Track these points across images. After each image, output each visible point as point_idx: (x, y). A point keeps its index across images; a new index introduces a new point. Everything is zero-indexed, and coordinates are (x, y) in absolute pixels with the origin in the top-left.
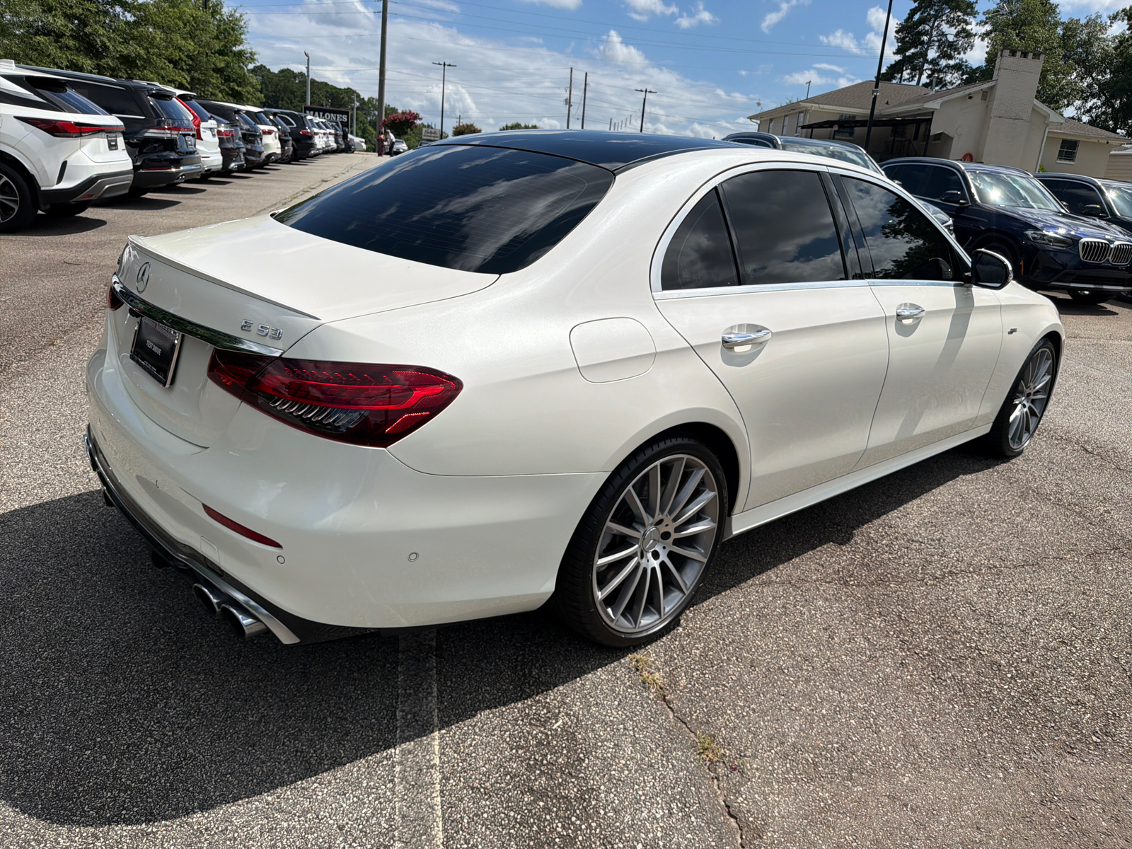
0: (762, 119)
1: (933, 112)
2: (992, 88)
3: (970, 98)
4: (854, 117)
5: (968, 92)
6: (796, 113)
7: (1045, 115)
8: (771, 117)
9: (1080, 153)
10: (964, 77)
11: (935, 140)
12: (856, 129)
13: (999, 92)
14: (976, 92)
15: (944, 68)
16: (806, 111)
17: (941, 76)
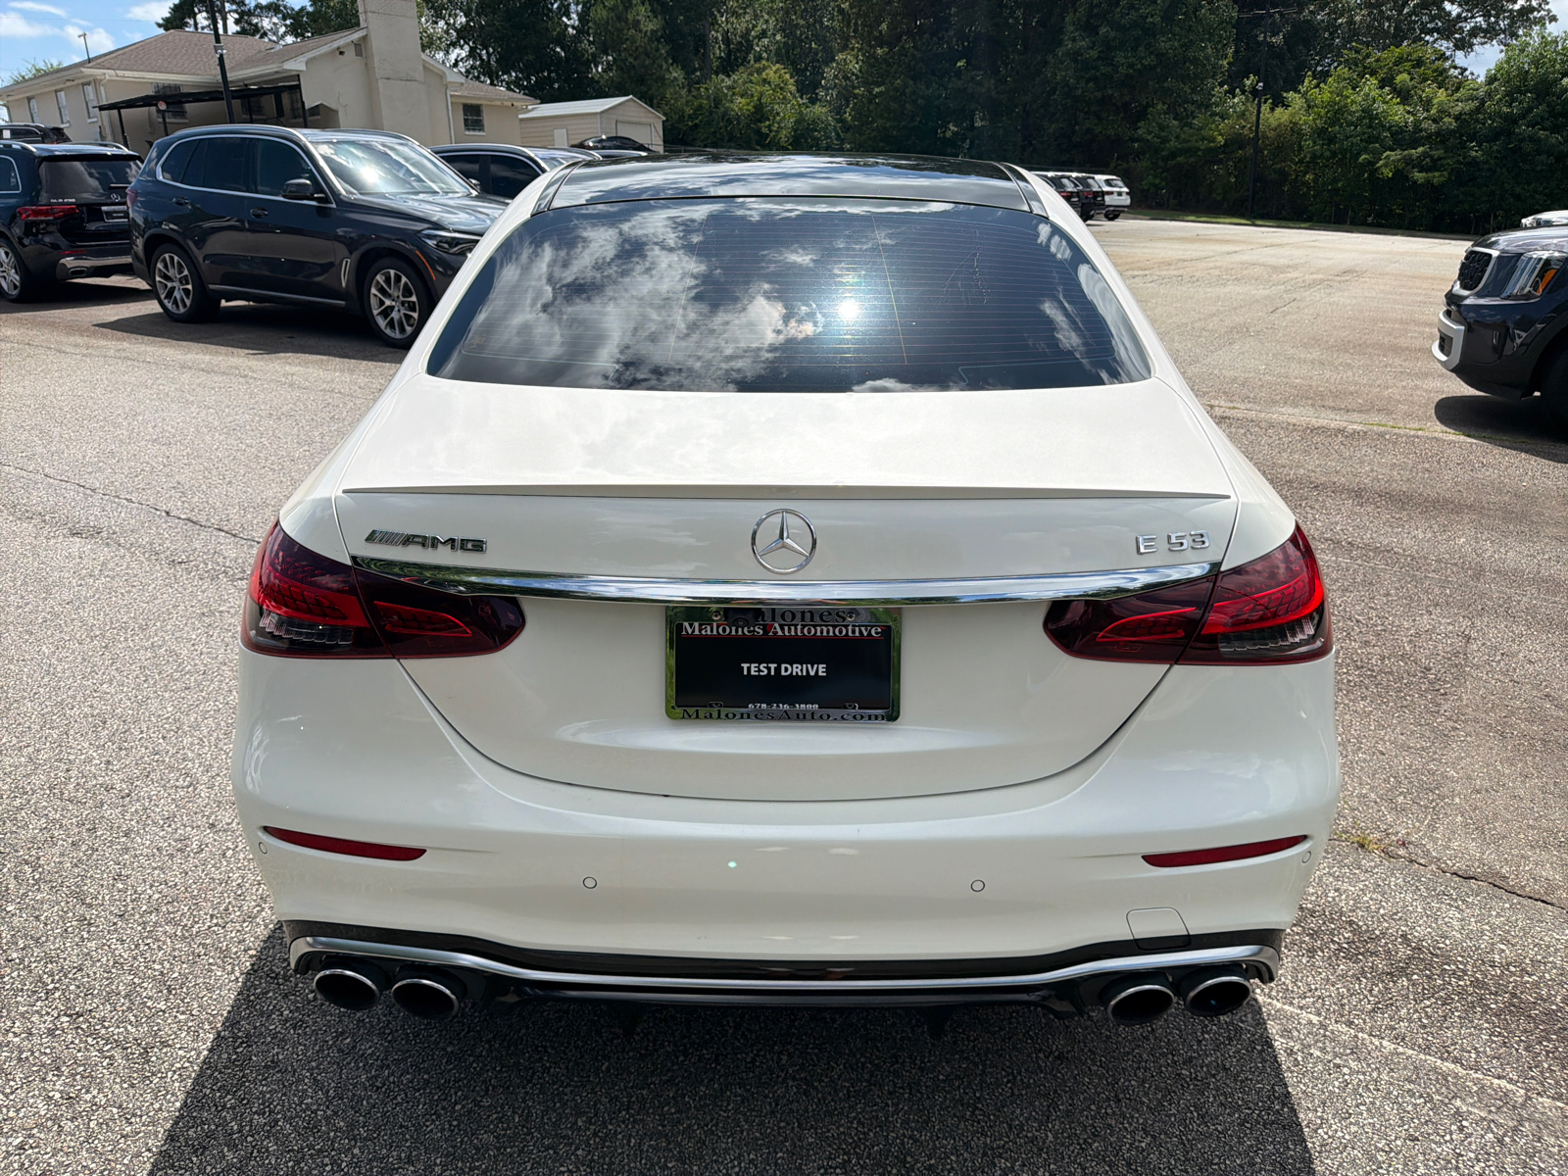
0: (10, 98)
1: (298, 76)
2: (365, 38)
3: (341, 53)
4: (177, 87)
5: (336, 45)
6: (78, 85)
7: (441, 73)
8: (28, 95)
9: (487, 118)
10: (288, 22)
11: (313, 115)
12: (187, 105)
13: (376, 44)
14: (347, 45)
15: (255, 10)
16: (96, 82)
17: (255, 21)
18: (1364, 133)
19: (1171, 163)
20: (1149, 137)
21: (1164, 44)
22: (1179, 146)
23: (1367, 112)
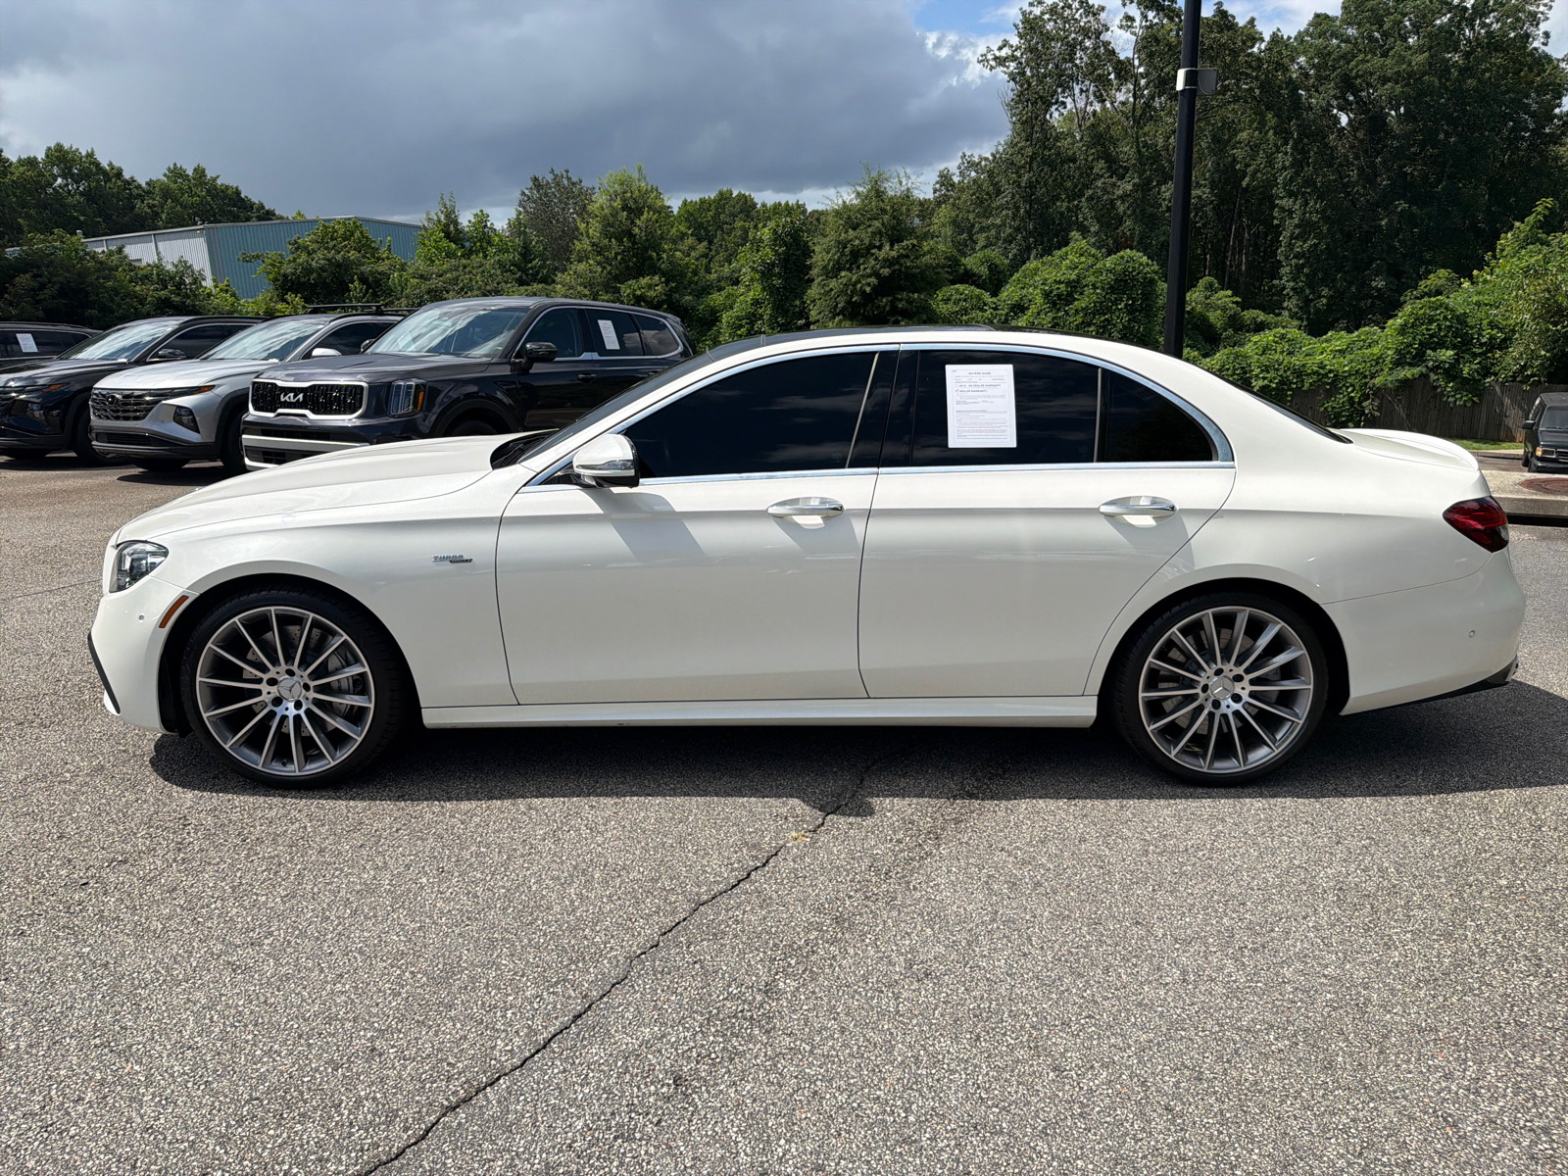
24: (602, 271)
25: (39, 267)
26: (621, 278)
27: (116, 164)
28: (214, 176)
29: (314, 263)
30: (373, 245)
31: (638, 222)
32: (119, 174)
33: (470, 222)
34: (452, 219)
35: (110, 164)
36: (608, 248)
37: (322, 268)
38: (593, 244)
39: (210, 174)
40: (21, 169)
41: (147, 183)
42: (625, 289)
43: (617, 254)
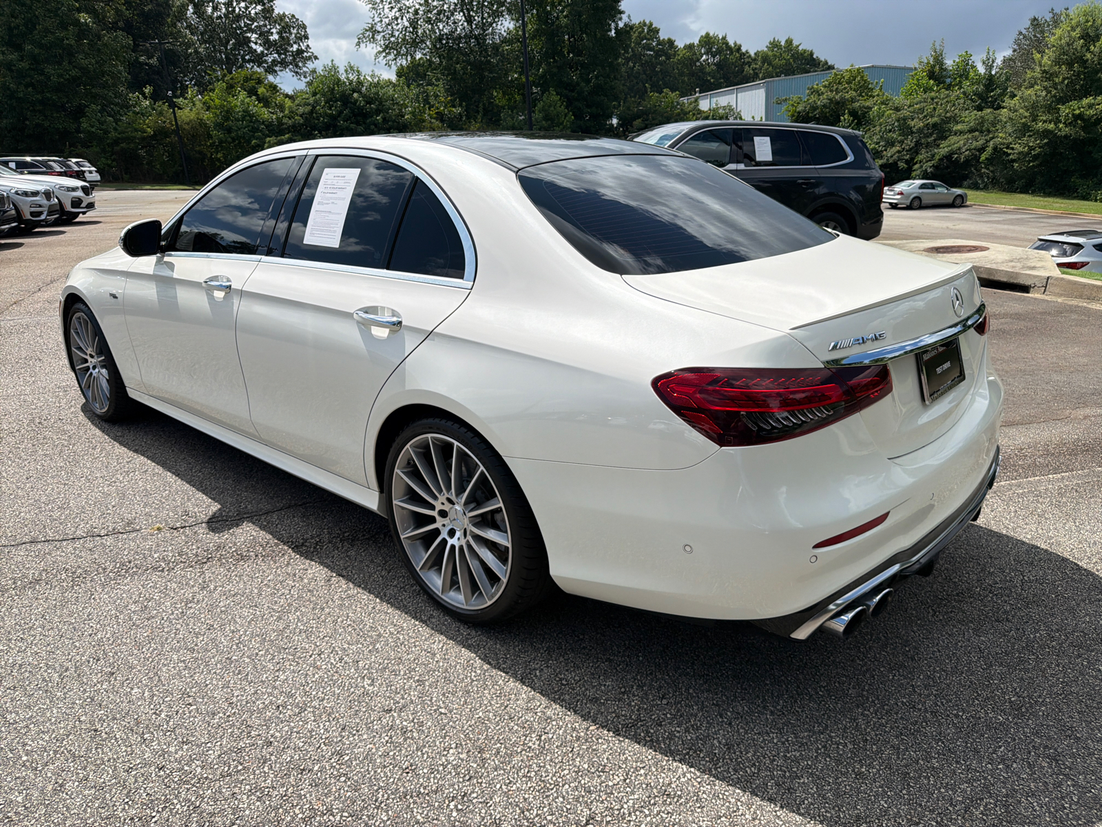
18: (249, 126)
19: (117, 148)
20: (93, 130)
21: (82, 60)
22: (119, 136)
23: (246, 111)
24: (1046, 95)
25: (648, 115)
26: (1063, 100)
27: (738, 43)
28: (798, 44)
29: (819, 103)
30: (870, 86)
31: (1092, 48)
32: (739, 49)
33: (954, 62)
34: (939, 60)
35: (735, 44)
36: (1056, 74)
37: (824, 106)
38: (1044, 72)
39: (795, 43)
40: (684, 52)
41: (755, 54)
42: (1064, 110)
43: (1064, 79)
